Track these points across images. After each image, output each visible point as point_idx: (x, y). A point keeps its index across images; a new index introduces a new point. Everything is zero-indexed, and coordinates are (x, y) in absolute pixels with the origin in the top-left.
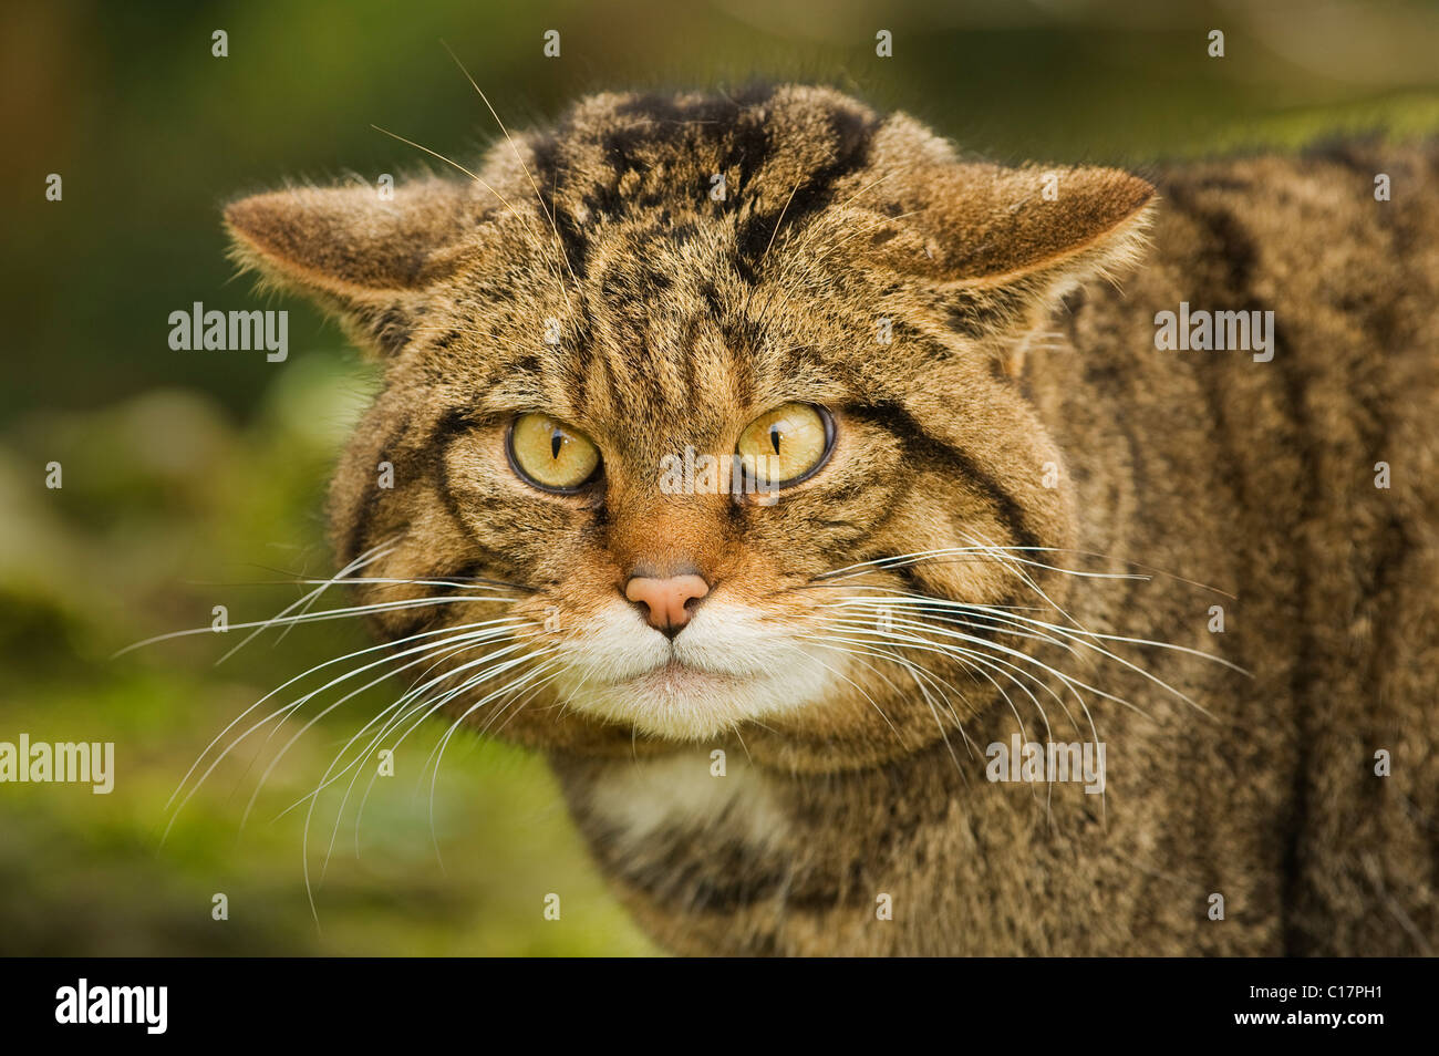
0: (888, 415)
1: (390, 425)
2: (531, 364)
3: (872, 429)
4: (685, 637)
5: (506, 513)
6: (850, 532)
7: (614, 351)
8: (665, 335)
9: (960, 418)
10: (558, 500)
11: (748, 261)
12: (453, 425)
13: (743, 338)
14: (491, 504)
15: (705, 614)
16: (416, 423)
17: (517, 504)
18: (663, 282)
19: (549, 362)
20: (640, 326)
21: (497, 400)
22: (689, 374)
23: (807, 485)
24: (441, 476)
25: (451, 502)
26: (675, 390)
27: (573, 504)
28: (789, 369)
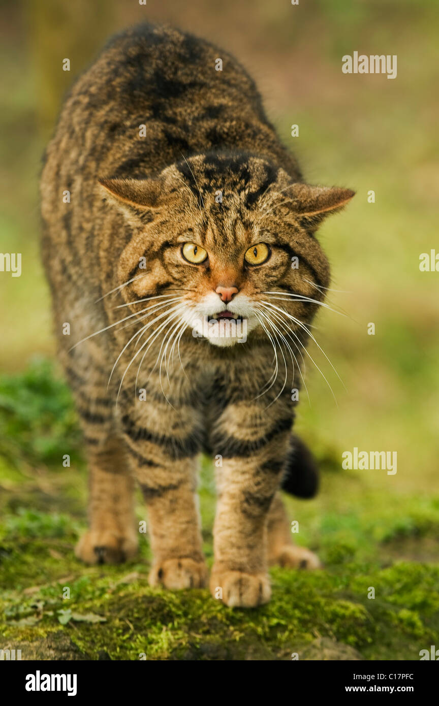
0: (286, 248)
1: (147, 244)
2: (191, 230)
3: (280, 251)
4: (230, 304)
5: (181, 269)
6: (275, 279)
7: (215, 227)
8: (228, 222)
9: (304, 249)
10: (195, 266)
11: (249, 205)
12: (167, 245)
13: (248, 225)
14: (177, 266)
15: (236, 298)
16: (155, 244)
17: (184, 266)
18: (228, 209)
19: (196, 229)
20: (222, 220)
21: (181, 239)
22: (234, 234)
23: (264, 265)
24: (162, 260)
25: (165, 266)
26: (231, 238)
27: (200, 267)
28: (261, 233)
